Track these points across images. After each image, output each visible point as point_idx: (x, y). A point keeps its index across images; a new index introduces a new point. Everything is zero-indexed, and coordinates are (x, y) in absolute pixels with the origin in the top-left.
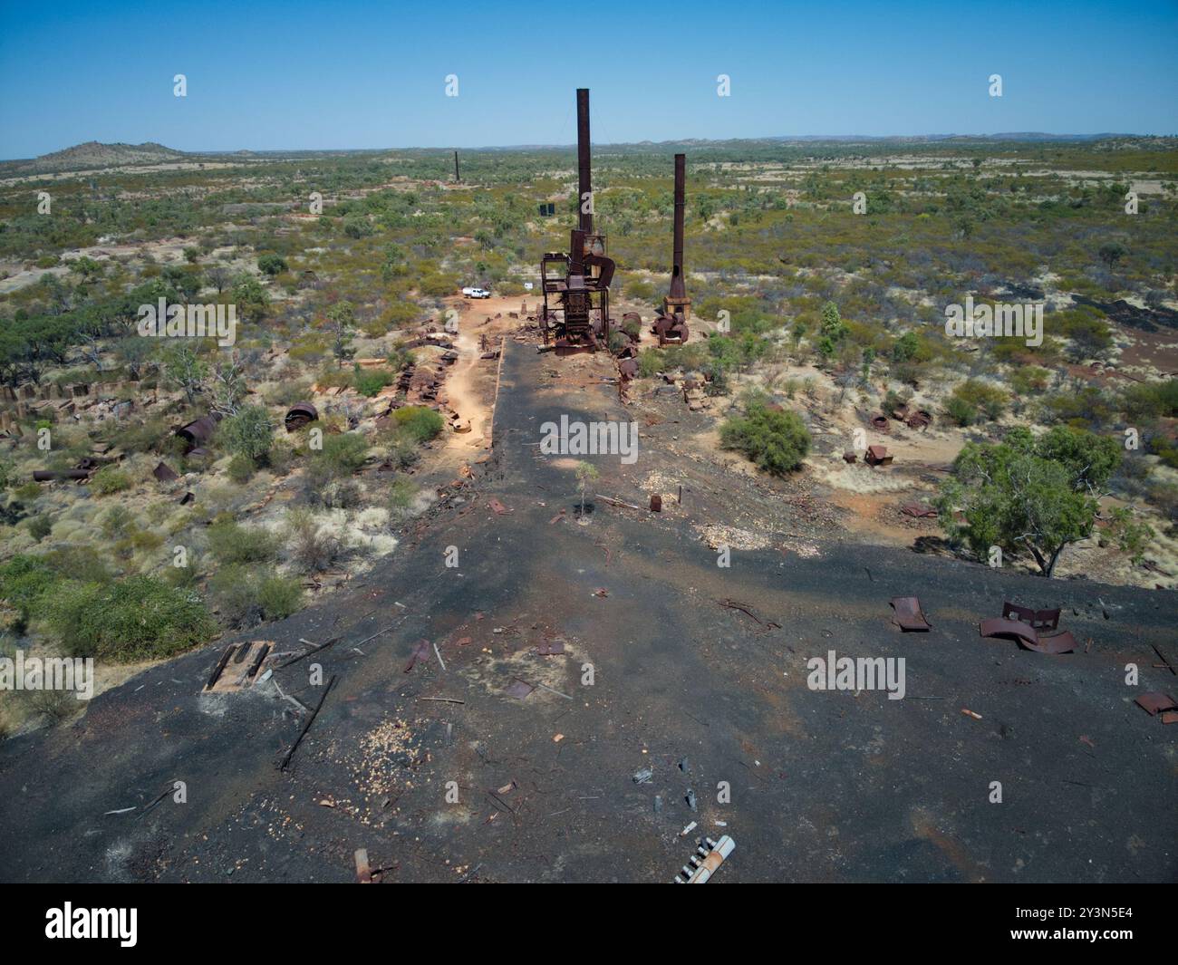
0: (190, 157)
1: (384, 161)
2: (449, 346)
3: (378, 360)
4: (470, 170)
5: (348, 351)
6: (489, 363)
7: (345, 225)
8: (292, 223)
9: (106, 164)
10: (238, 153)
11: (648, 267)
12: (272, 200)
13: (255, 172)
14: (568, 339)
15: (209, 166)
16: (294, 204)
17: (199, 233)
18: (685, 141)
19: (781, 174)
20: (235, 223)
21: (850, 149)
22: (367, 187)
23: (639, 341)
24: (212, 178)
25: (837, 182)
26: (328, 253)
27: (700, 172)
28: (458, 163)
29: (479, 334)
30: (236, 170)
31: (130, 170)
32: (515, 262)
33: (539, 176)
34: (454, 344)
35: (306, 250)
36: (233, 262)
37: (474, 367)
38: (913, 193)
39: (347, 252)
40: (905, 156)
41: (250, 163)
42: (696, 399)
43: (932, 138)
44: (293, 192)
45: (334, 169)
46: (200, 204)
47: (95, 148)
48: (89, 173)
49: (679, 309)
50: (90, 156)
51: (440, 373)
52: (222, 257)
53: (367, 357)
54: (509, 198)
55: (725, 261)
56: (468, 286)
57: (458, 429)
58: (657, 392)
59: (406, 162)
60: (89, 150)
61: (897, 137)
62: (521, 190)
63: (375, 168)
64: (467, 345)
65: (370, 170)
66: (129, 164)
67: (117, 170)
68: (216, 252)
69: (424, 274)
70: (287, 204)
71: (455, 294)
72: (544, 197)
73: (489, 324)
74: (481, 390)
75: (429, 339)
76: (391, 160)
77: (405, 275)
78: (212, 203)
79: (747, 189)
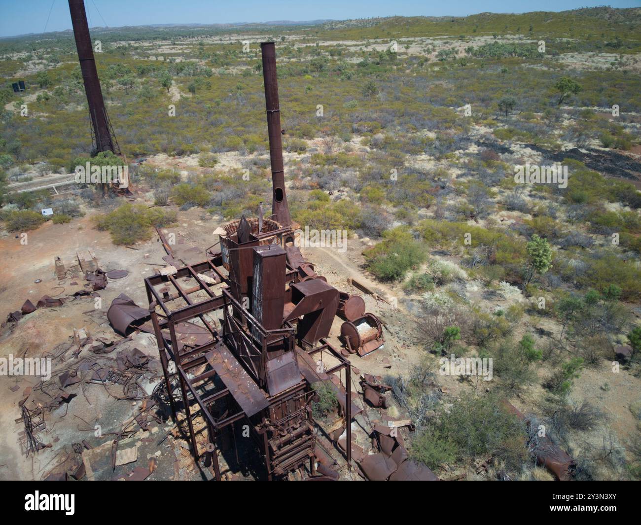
49: (289, 238)
72: (11, 74)
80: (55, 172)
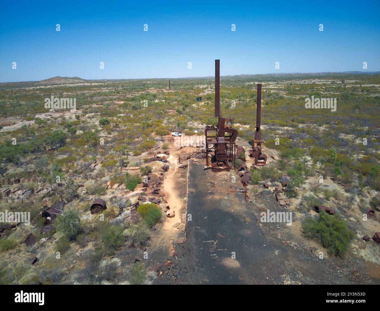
0: (87, 81)
1: (147, 83)
2: (166, 162)
3: (137, 168)
4: (173, 85)
5: (125, 163)
6: (182, 171)
7: (132, 105)
8: (115, 104)
9: (62, 83)
10: (103, 80)
11: (240, 122)
12: (110, 96)
13: (107, 86)
14: (217, 164)
15: (93, 84)
16: (117, 97)
17: (83, 108)
18: (241, 75)
19: (276, 86)
20: (96, 104)
21: (296, 77)
22: (141, 91)
23: (245, 161)
24: (93, 88)
25: (297, 89)
26: (125, 116)
27: (248, 85)
28: (170, 83)
29: (178, 155)
30: (101, 85)
31: (69, 85)
32: (190, 121)
33: (196, 87)
34: (168, 159)
35: (118, 115)
36: (92, 119)
37: (176, 173)
38: (326, 93)
39: (132, 116)
40: (316, 79)
41: (105, 83)
42: (282, 199)
43: (323, 73)
44: (117, 93)
45: (131, 85)
46: (87, 97)
47: (59, 78)
48: (56, 86)
49: (259, 144)
50: (57, 81)
51: (161, 176)
52: (89, 117)
53: (132, 166)
54: (186, 95)
55: (270, 121)
56: (173, 132)
57: (169, 216)
58: (262, 193)
59: (154, 83)
60: (57, 79)
61: (311, 73)
62: (190, 92)
63: (144, 85)
64: (173, 160)
65: (143, 85)
66: (69, 83)
67: (65, 85)
68: (87, 115)
69: (158, 126)
70: (115, 97)
71: (169, 134)
72: (197, 94)
73: (182, 150)
74: (179, 187)
75: (158, 157)
76: (149, 82)
77: (151, 126)
78: (91, 97)
79: (266, 91)
80: (202, 125)
